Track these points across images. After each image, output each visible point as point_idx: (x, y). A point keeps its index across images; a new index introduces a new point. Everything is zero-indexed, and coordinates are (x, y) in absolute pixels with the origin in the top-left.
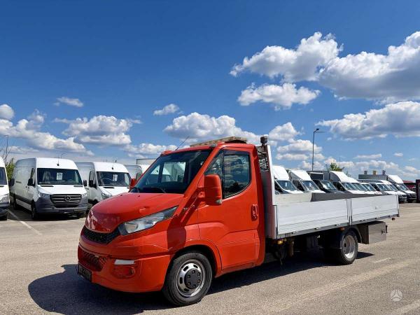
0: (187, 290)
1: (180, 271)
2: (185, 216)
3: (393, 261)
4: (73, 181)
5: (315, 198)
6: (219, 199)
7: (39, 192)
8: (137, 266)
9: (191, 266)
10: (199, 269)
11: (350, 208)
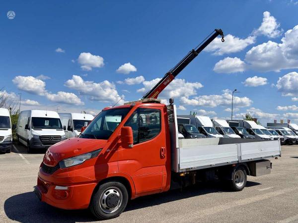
0: (109, 209)
1: (103, 195)
2: (108, 155)
3: (274, 189)
4: (56, 127)
5: (222, 142)
6: (130, 144)
7: (32, 134)
8: (69, 191)
9: (112, 191)
10: (118, 194)
11: (239, 151)
